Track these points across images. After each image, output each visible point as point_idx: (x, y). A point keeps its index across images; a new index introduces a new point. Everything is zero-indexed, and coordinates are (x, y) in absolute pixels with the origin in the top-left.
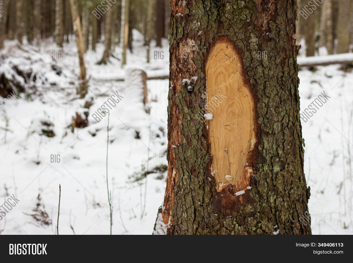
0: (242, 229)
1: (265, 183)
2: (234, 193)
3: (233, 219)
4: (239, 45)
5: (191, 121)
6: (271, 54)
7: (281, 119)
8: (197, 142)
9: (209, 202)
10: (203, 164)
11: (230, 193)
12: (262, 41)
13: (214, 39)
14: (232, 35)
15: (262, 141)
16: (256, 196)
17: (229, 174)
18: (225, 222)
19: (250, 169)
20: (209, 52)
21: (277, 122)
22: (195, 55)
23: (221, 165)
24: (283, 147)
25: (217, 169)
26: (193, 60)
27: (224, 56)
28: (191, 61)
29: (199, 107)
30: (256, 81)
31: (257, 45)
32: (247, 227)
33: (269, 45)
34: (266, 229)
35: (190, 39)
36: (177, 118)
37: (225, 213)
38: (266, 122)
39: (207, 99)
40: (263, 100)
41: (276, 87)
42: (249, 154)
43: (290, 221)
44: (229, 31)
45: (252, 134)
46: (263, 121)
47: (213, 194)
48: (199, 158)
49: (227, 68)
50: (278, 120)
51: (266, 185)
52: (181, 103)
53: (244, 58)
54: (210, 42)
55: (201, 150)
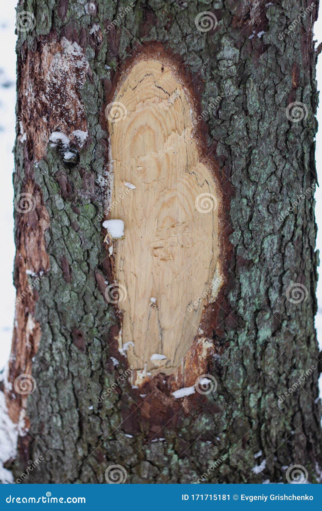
0: (185, 464)
1: (240, 369)
2: (170, 391)
3: (167, 444)
4: (192, 66)
5: (70, 228)
6: (266, 81)
7: (280, 225)
8: (86, 279)
9: (113, 409)
10: (101, 328)
11: (161, 392)
12: (248, 52)
13: (130, 47)
14: (175, 41)
15: (237, 281)
16: (218, 398)
17: (160, 352)
18: (148, 452)
19: (207, 342)
20: (117, 78)
21: (270, 234)
22: (81, 80)
23: (141, 333)
24: (280, 286)
25: (131, 339)
26: (77, 92)
27: (154, 90)
28: (72, 94)
29: (92, 203)
30: (231, 150)
31: (235, 64)
32: (198, 460)
33: (262, 61)
34: (239, 463)
35: (69, 40)
36: (37, 213)
37: (150, 431)
38: (247, 240)
39: (111, 186)
40: (243, 191)
41: (272, 156)
42: (206, 311)
43: (286, 434)
44: (168, 31)
45: (215, 268)
46: (242, 238)
47: (122, 393)
48: (91, 314)
49: (160, 118)
50: (273, 230)
51: (241, 374)
52: (48, 185)
53: (204, 96)
54: (121, 55)
55: (96, 298)
